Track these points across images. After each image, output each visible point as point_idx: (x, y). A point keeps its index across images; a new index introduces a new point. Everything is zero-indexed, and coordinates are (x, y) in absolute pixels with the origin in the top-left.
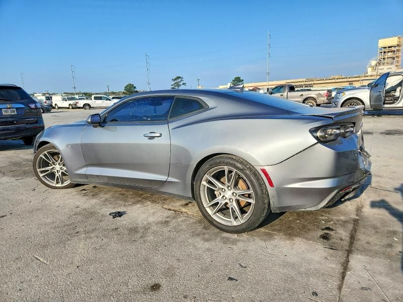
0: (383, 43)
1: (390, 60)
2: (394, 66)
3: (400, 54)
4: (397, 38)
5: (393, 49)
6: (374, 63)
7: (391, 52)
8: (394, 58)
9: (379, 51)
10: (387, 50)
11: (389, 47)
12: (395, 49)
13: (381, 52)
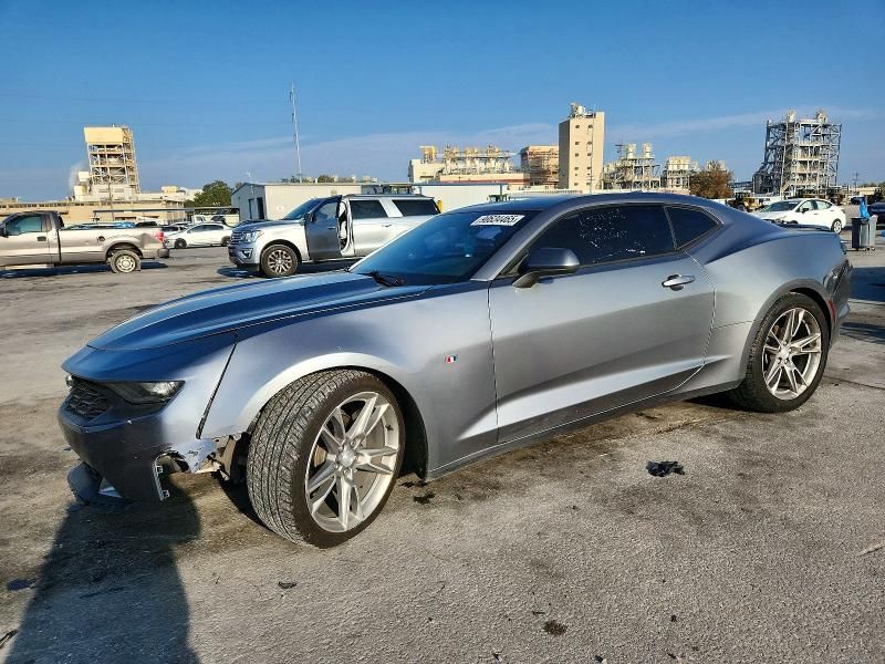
0: (94, 135)
1: (116, 174)
2: (127, 185)
3: (133, 162)
4: (119, 129)
5: (117, 151)
6: (84, 176)
7: (115, 156)
8: (123, 171)
9: (89, 153)
10: (106, 151)
11: (108, 146)
12: (122, 151)
13: (96, 155)
